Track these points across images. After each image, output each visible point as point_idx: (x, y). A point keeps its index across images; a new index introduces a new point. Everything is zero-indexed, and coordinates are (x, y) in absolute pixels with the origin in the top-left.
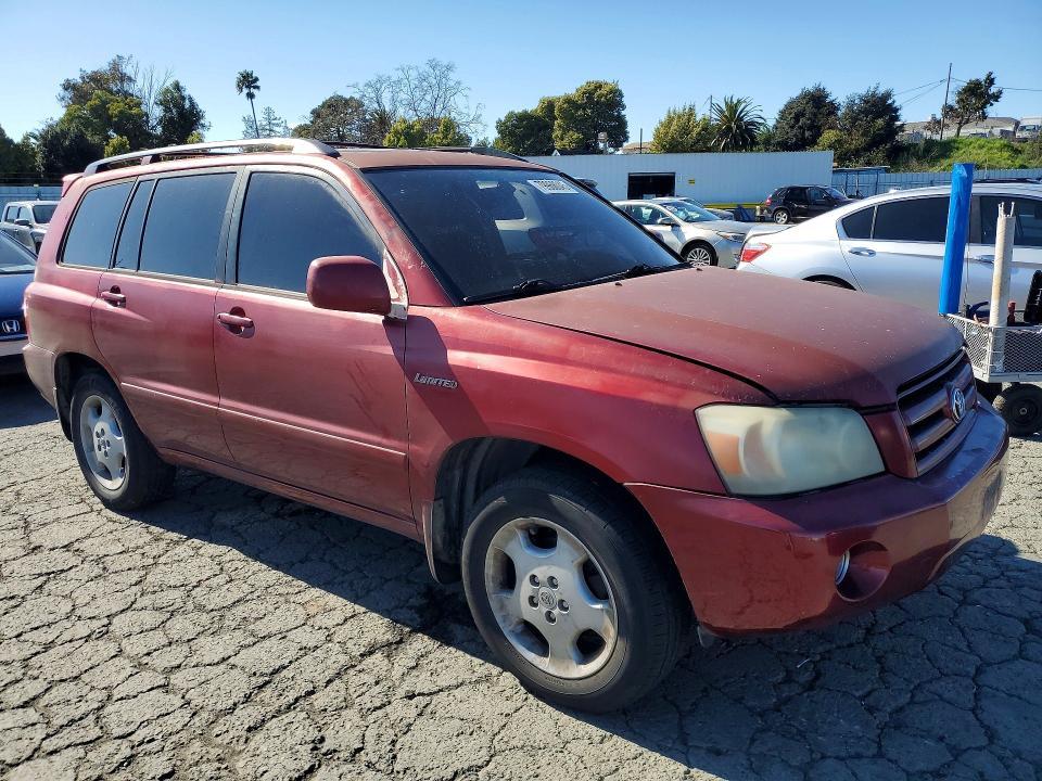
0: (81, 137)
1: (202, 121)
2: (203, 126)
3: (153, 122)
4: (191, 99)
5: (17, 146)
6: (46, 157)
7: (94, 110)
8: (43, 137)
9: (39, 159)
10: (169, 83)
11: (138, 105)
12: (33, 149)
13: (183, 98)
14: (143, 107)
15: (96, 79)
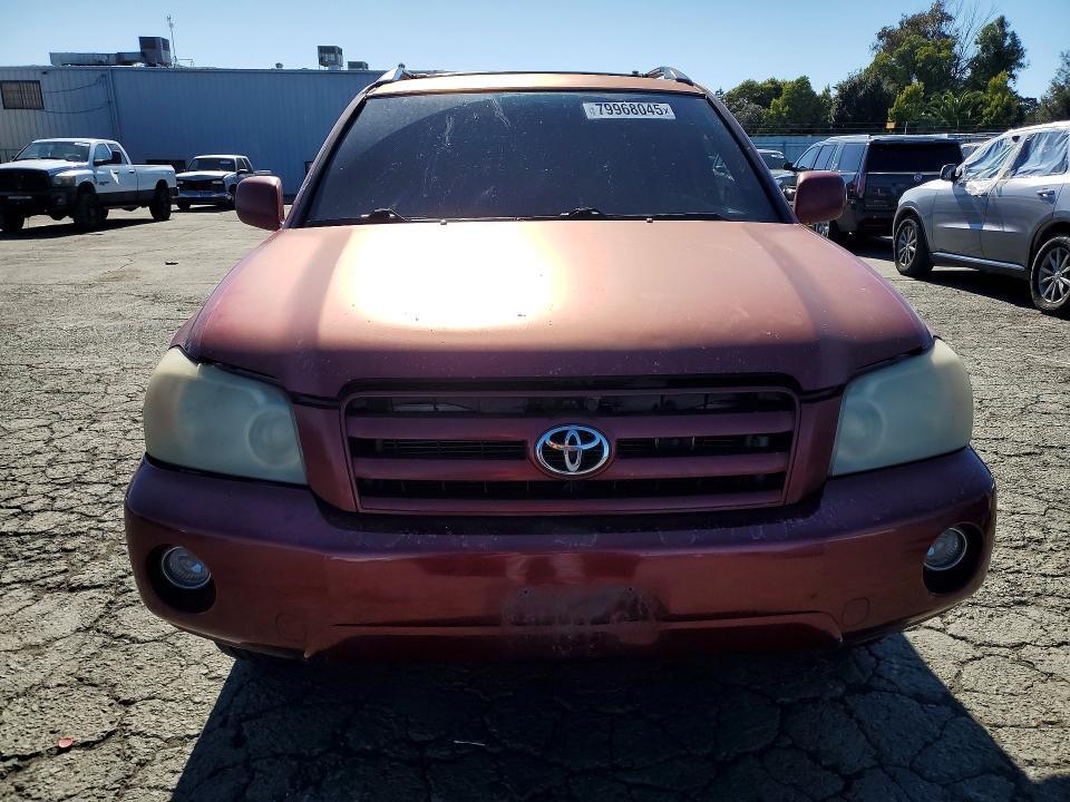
0: (878, 85)
1: (1021, 61)
2: (1021, 65)
3: (963, 64)
4: (1013, 35)
5: (818, 98)
6: (840, 108)
7: (902, 57)
8: (841, 88)
9: (833, 111)
10: (993, 19)
11: (950, 47)
12: (831, 101)
13: (1005, 35)
14: (957, 49)
15: (914, 24)
